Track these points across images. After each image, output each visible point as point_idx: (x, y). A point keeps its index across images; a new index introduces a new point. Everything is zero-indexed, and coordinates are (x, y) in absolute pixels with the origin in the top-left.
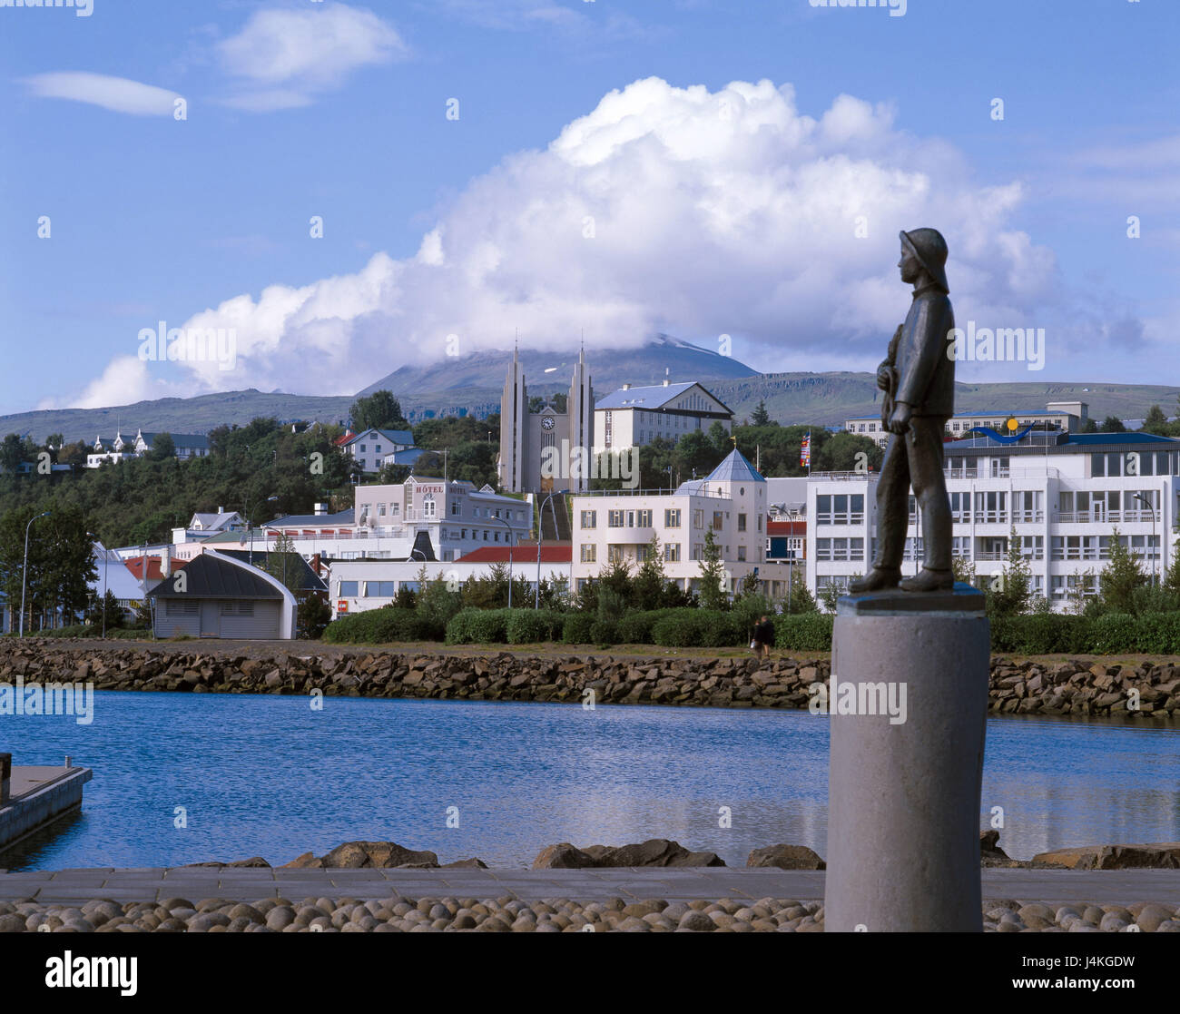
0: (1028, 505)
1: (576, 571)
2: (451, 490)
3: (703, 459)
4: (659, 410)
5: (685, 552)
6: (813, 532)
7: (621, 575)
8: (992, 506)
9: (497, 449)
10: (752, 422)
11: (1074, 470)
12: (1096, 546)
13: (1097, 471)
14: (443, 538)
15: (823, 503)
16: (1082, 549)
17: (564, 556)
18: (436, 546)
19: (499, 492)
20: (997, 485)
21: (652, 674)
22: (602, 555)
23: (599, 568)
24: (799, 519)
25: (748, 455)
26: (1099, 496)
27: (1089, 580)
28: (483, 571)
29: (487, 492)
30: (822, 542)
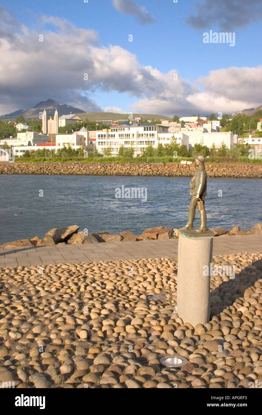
0: (133, 136)
1: (56, 148)
2: (34, 134)
3: (78, 128)
4: (70, 119)
5: (75, 144)
6: (98, 140)
7: (65, 148)
8: (127, 136)
9: (42, 126)
10: (85, 121)
11: (141, 130)
12: (144, 143)
13: (145, 130)
14: (33, 142)
15: (99, 136)
16: (142, 143)
17: (54, 145)
18: (32, 144)
19: (43, 134)
20: (128, 133)
21: (72, 167)
22: (61, 145)
23: (61, 147)
24: (94, 138)
25: (85, 127)
26: (145, 134)
27: (144, 148)
28: (41, 148)
29: (40, 134)
30: (99, 142)
